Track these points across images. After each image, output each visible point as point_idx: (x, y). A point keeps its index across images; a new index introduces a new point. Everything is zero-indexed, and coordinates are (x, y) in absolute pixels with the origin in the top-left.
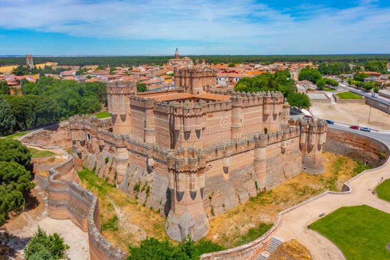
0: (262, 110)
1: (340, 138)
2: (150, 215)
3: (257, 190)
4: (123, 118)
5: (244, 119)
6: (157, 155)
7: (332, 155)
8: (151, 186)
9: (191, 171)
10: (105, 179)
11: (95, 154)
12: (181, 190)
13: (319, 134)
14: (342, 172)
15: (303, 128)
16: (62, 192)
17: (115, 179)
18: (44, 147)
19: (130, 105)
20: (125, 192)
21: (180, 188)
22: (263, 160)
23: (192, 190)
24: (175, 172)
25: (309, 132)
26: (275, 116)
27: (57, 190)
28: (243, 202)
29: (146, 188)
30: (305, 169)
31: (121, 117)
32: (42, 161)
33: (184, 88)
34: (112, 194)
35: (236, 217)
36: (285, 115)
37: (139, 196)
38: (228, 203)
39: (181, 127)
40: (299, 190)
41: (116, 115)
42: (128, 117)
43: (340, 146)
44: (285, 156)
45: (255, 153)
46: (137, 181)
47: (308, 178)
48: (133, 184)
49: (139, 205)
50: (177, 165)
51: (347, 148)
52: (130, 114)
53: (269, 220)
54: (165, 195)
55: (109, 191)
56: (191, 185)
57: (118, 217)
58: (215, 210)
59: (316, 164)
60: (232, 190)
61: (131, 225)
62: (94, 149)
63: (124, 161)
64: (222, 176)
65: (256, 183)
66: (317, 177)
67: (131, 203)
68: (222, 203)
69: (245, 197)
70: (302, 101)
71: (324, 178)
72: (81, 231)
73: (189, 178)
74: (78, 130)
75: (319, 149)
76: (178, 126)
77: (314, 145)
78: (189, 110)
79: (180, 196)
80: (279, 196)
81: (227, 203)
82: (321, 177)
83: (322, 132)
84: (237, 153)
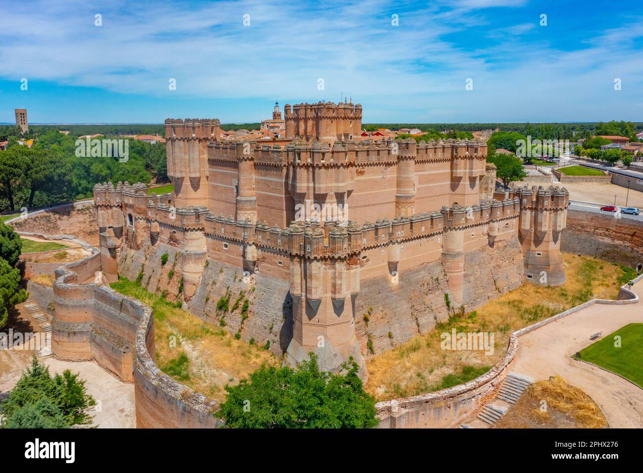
0: (449, 171)
1: (587, 226)
2: (250, 353)
3: (449, 309)
4: (195, 184)
5: (420, 183)
6: (263, 238)
7: (574, 257)
8: (251, 299)
9: (336, 257)
10: (160, 294)
11: (142, 249)
12: (315, 296)
13: (556, 210)
14: (597, 283)
15: (525, 200)
16: (80, 306)
17: (180, 291)
18: (46, 236)
19: (209, 159)
20: (199, 315)
21: (313, 290)
22: (459, 254)
23: (338, 296)
24: (305, 259)
25: (537, 207)
26: (472, 180)
27: (71, 303)
28: (425, 331)
29: (242, 303)
30: (530, 277)
31: (191, 182)
32: (40, 258)
33: (304, 138)
34: (175, 319)
35: (415, 356)
36: (487, 183)
37: (226, 320)
38: (398, 331)
39: (308, 188)
40: (526, 311)
41: (182, 179)
42: (203, 182)
43: (586, 241)
44: (494, 251)
45: (445, 240)
46: (224, 292)
47: (537, 292)
48: (216, 299)
49: (228, 336)
50: (308, 247)
51: (599, 244)
52: (207, 177)
53: (479, 361)
54: (281, 314)
55: (168, 314)
56: (334, 285)
57: (189, 356)
58: (376, 343)
59: (551, 267)
60: (405, 306)
61: (215, 371)
62: (139, 242)
63: (198, 257)
64: (386, 280)
65: (446, 296)
66: (554, 291)
67: (212, 334)
68: (387, 331)
69: (427, 321)
70: (511, 167)
71: (568, 293)
72: (117, 381)
73: (332, 271)
74: (111, 207)
75: (555, 240)
76: (303, 184)
77: (545, 233)
78: (324, 154)
79: (312, 308)
80: (491, 322)
81: (396, 333)
82: (562, 289)
83: (560, 208)
84: (413, 238)
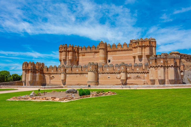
83: (158, 65)
84: (72, 73)
